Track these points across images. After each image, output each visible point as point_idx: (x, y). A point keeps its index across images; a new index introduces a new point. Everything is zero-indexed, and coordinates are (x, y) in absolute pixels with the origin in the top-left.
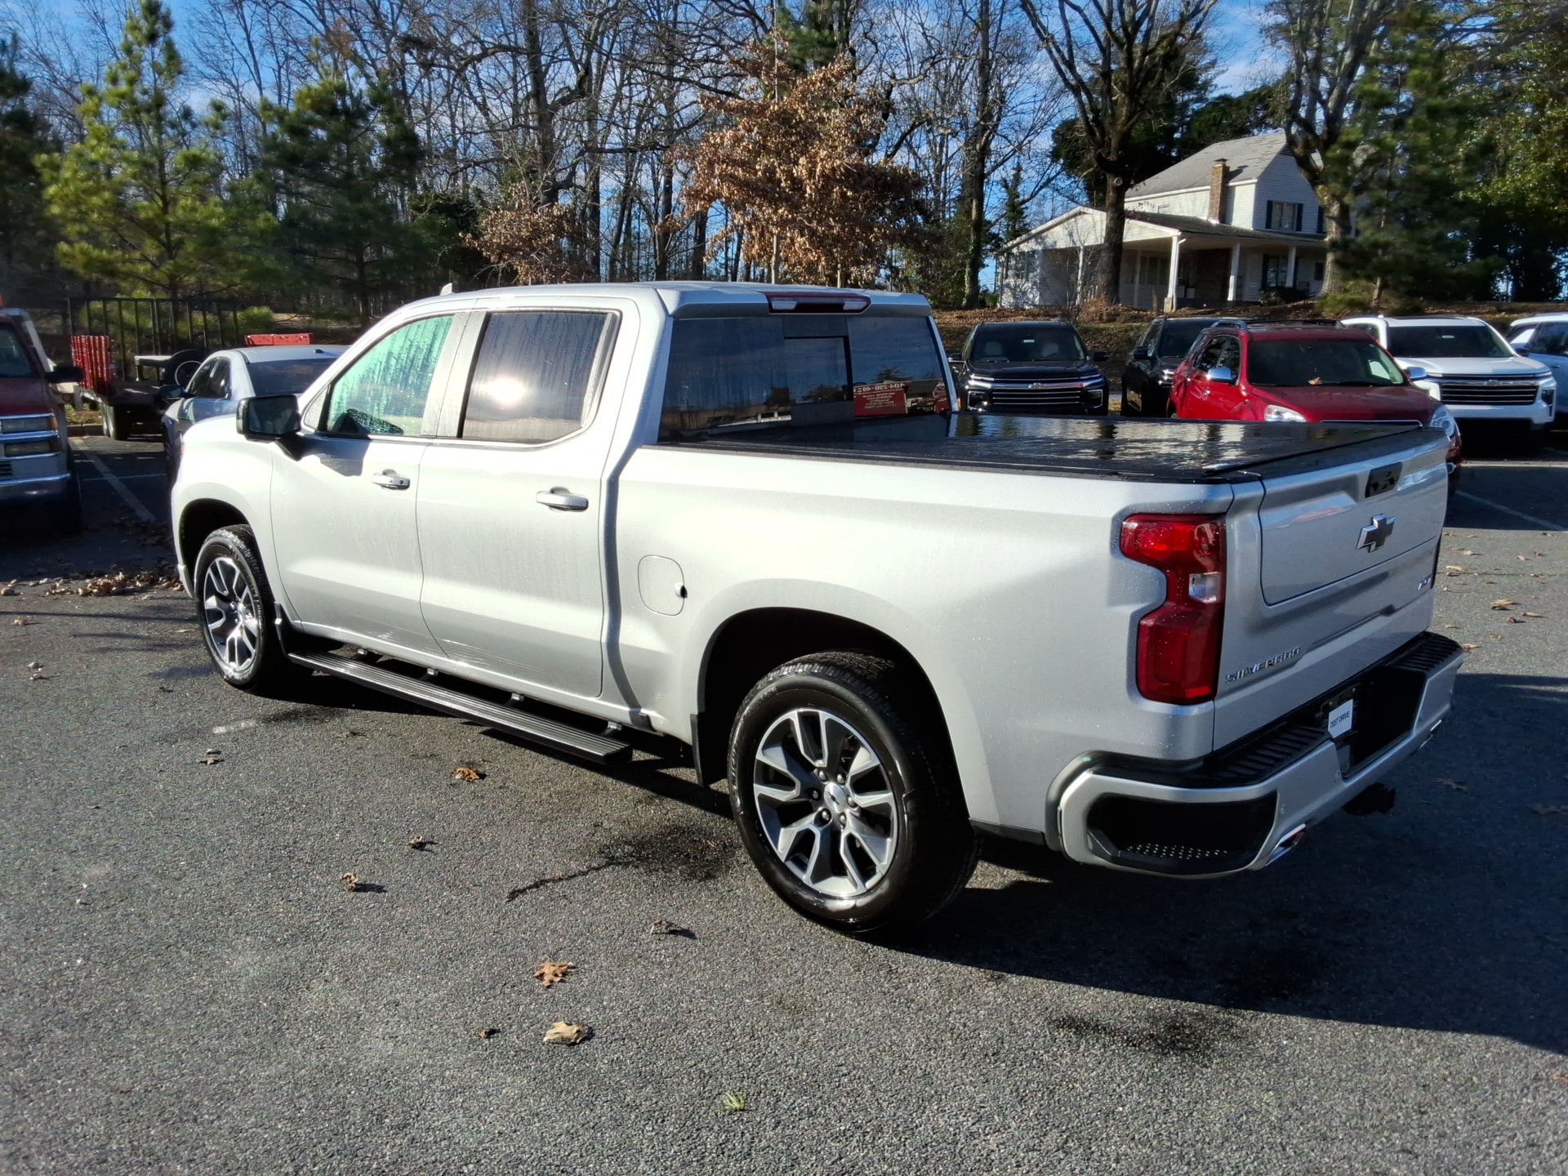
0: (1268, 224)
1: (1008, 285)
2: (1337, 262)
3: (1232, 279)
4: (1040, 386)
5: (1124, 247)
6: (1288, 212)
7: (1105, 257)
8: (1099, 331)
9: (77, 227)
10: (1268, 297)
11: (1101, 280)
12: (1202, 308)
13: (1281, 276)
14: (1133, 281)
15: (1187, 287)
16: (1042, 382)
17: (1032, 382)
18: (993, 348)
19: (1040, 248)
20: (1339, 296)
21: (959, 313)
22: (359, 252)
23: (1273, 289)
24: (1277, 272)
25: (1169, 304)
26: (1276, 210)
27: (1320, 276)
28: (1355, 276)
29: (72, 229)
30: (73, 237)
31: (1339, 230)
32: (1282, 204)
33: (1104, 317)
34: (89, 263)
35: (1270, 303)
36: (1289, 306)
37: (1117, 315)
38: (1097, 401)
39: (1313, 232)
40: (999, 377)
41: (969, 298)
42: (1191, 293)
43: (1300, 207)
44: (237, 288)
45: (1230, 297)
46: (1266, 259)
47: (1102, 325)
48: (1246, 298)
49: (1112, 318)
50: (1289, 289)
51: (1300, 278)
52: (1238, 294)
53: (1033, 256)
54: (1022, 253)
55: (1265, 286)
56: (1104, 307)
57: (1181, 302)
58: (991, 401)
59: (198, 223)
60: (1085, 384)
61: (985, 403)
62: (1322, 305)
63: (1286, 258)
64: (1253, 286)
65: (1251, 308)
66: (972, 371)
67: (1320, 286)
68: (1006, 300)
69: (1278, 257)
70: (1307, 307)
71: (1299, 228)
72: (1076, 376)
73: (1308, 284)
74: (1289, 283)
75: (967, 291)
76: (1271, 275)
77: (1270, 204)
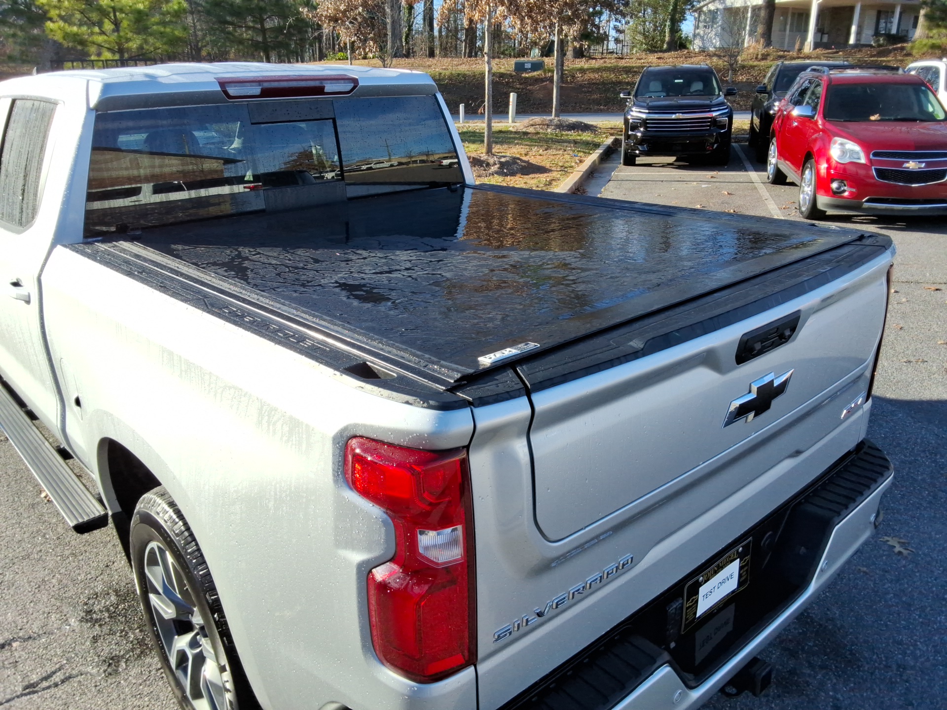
1: (699, 34)
2: (926, 16)
3: (854, 29)
4: (680, 116)
5: (776, 6)
7: (763, 13)
8: (753, 67)
9: (57, 12)
10: (879, 40)
11: (760, 29)
12: (831, 49)
13: (889, 25)
14: (785, 30)
15: (823, 33)
16: (683, 113)
17: (675, 113)
18: (655, 86)
19: (721, 7)
20: (925, 41)
21: (660, 55)
22: (262, 21)
23: (882, 35)
24: (886, 23)
25: (809, 46)
27: (915, 25)
28: (938, 26)
29: (53, 13)
30: (55, 18)
33: (760, 56)
34: (66, 36)
35: (880, 46)
36: (891, 48)
37: (768, 55)
38: (723, 127)
40: (652, 109)
41: (668, 43)
42: (825, 39)
44: (160, 51)
45: (852, 41)
46: (879, 13)
47: (756, 63)
48: (863, 42)
49: (765, 57)
50: (893, 35)
51: (902, 27)
52: (858, 38)
53: (717, 13)
54: (710, 11)
55: (877, 34)
56: (760, 48)
57: (817, 45)
58: (646, 128)
59: (130, 7)
60: (714, 114)
61: (642, 129)
62: (912, 48)
63: (893, 12)
64: (869, 32)
65: (864, 49)
66: (634, 105)
67: (914, 32)
68: (696, 46)
69: (888, 12)
70: (902, 49)
72: (708, 108)
73: (907, 31)
74: (894, 31)
75: (667, 39)
76: (882, 25)
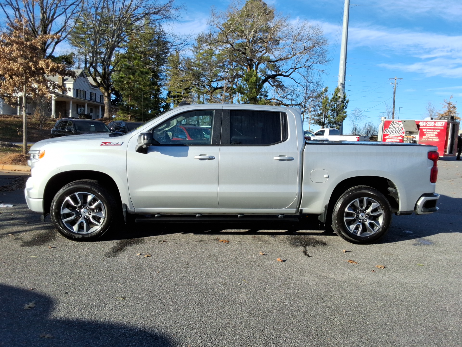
0: (77, 96)
3: (70, 111)
6: (82, 93)
10: (81, 116)
13: (82, 110)
25: (53, 116)
26: (79, 91)
31: (108, 100)
32: (80, 90)
39: (89, 99)
43: (85, 92)
45: (70, 116)
46: (77, 106)
50: (87, 115)
55: (78, 114)
63: (84, 106)
69: (80, 105)
71: (85, 98)
73: (90, 114)
74: (86, 113)
76: (79, 110)
77: (77, 90)
